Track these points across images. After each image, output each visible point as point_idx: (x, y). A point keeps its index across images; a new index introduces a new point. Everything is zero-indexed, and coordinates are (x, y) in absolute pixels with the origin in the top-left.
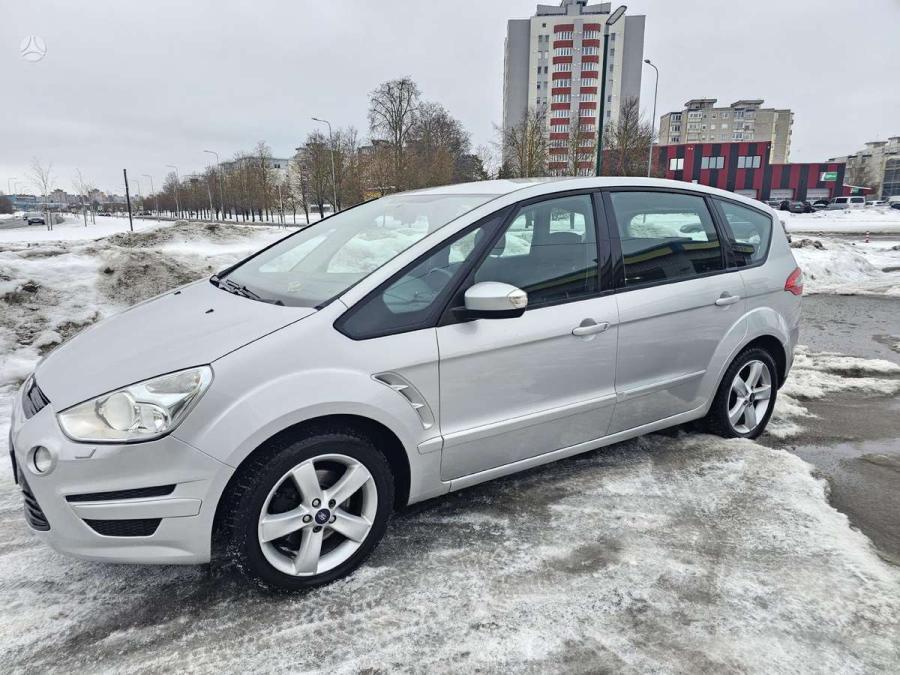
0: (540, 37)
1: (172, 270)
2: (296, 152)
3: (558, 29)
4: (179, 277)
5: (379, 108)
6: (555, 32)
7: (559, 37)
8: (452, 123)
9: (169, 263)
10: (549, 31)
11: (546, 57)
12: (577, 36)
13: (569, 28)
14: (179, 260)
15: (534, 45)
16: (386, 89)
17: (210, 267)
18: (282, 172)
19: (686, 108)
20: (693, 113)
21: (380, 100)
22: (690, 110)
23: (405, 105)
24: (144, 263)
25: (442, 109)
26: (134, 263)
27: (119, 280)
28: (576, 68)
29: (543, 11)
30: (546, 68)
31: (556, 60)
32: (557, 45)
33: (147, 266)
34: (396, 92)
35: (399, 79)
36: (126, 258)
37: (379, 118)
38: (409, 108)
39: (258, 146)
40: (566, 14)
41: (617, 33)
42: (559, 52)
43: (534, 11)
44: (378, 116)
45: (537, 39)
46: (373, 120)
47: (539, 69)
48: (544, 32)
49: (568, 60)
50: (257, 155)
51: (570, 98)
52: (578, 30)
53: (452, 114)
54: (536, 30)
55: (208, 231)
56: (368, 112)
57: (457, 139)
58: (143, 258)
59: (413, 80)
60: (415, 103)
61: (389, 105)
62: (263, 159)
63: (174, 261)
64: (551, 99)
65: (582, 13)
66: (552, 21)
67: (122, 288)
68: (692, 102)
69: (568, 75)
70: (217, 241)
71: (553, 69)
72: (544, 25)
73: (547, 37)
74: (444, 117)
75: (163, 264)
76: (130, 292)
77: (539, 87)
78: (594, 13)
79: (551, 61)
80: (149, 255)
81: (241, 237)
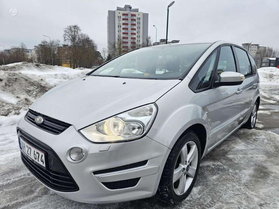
0: (118, 16)
1: (26, 80)
2: (34, 47)
3: (124, 15)
4: (30, 83)
5: (67, 34)
6: (123, 15)
7: (124, 17)
8: (91, 41)
9: (25, 77)
10: (121, 15)
11: (120, 23)
13: (127, 15)
14: (29, 76)
15: (117, 19)
16: (69, 28)
17: (42, 79)
18: (30, 54)
19: (160, 41)
20: (162, 43)
21: (67, 31)
22: (161, 42)
23: (76, 33)
24: (15, 77)
25: (88, 36)
26: (11, 77)
27: (6, 83)
28: (129, 27)
29: (119, 9)
30: (120, 26)
31: (123, 24)
32: (123, 19)
33: (16, 79)
34: (73, 29)
35: (74, 25)
36: (7, 75)
37: (67, 37)
38: (77, 35)
39: (21, 44)
40: (126, 10)
41: (141, 18)
42: (124, 22)
43: (116, 9)
44: (67, 36)
45: (117, 17)
46: (65, 38)
47: (118, 26)
48: (119, 15)
49: (127, 24)
50: (20, 47)
51: (128, 35)
52: (129, 16)
53: (91, 38)
54: (117, 14)
55: (36, 66)
56: (63, 35)
57: (93, 46)
58: (14, 75)
59: (78, 26)
60: (79, 33)
61: (70, 33)
62: (23, 49)
63: (27, 77)
64: (122, 36)
65: (130, 11)
66: (122, 12)
67: (7, 87)
68: (161, 40)
69: (127, 29)
70: (41, 70)
71: (123, 26)
72: (119, 13)
73: (120, 17)
74: (88, 38)
75: (23, 78)
76: (11, 88)
77: (118, 31)
78: (134, 11)
79: (122, 24)
80: (17, 74)
81: (50, 69)
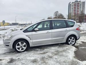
3: (74, 4)
12: (77, 5)
13: (76, 4)
16: (55, 12)
28: (76, 8)
31: (74, 7)
41: (82, 4)
45: (72, 6)
46: (54, 15)
47: (72, 8)
49: (76, 7)
51: (76, 11)
53: (62, 14)
57: (63, 16)
59: (58, 11)
60: (58, 13)
65: (77, 2)
66: (73, 4)
71: (74, 8)
77: (72, 10)
78: (79, 2)
